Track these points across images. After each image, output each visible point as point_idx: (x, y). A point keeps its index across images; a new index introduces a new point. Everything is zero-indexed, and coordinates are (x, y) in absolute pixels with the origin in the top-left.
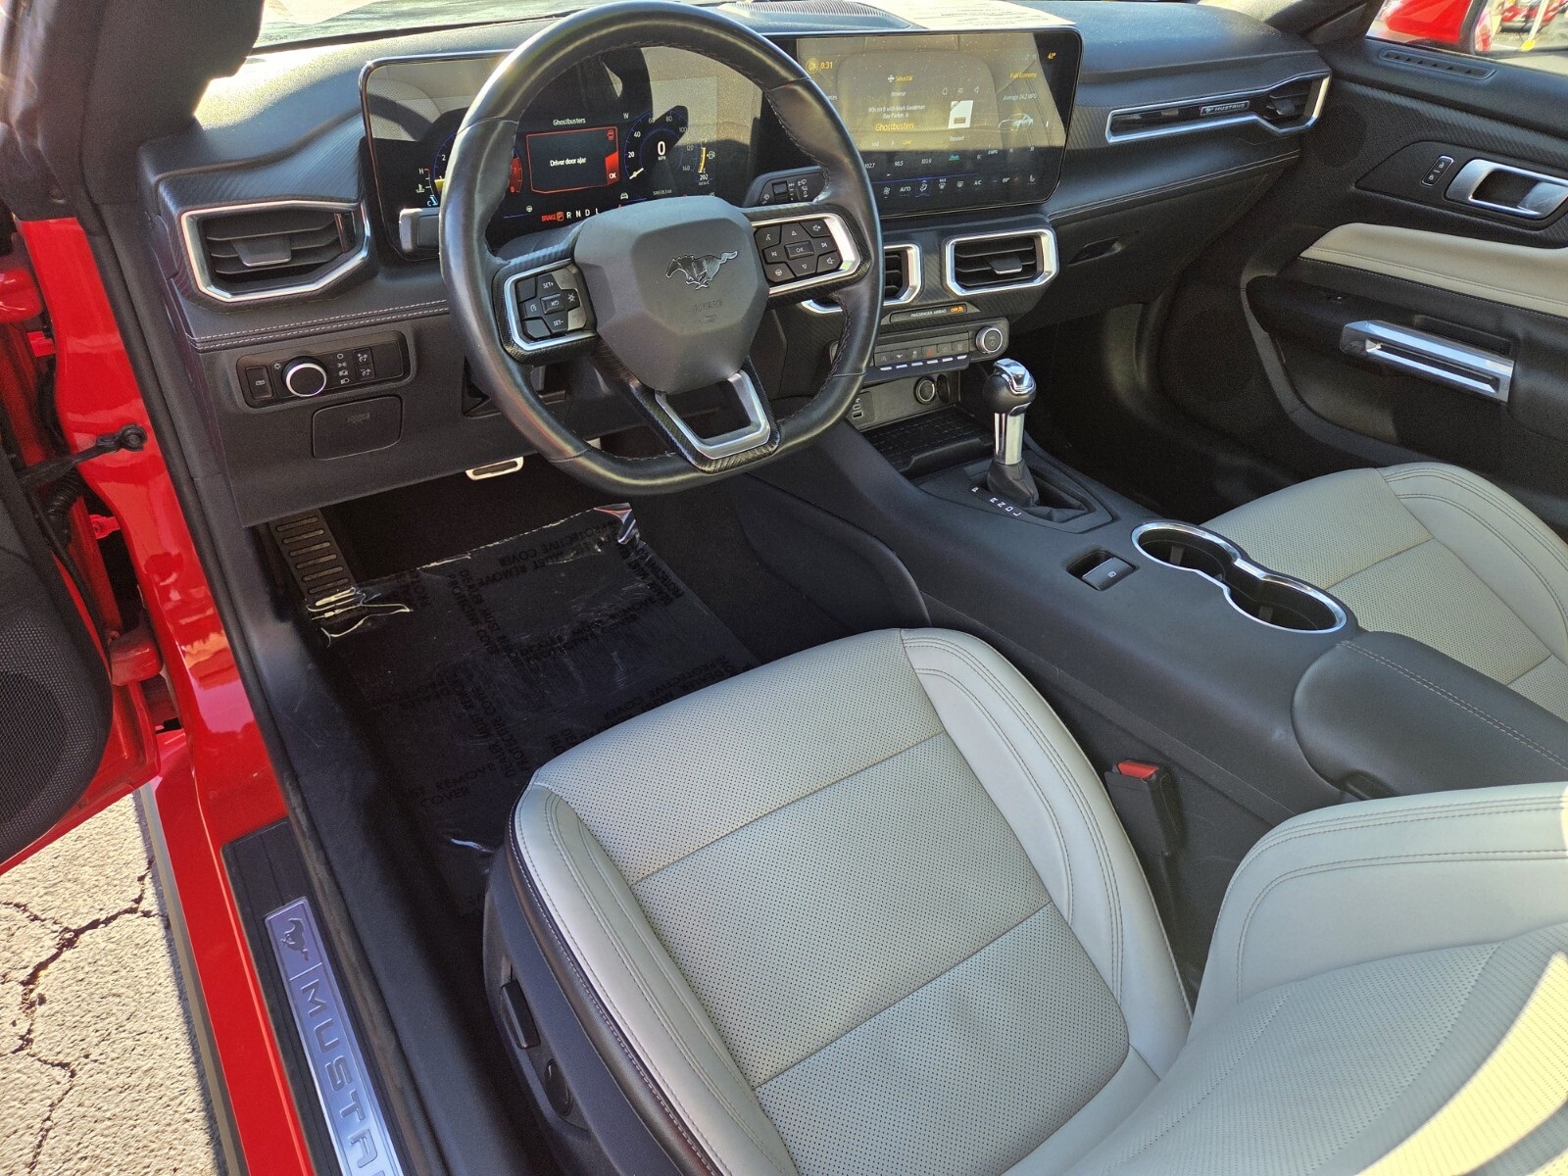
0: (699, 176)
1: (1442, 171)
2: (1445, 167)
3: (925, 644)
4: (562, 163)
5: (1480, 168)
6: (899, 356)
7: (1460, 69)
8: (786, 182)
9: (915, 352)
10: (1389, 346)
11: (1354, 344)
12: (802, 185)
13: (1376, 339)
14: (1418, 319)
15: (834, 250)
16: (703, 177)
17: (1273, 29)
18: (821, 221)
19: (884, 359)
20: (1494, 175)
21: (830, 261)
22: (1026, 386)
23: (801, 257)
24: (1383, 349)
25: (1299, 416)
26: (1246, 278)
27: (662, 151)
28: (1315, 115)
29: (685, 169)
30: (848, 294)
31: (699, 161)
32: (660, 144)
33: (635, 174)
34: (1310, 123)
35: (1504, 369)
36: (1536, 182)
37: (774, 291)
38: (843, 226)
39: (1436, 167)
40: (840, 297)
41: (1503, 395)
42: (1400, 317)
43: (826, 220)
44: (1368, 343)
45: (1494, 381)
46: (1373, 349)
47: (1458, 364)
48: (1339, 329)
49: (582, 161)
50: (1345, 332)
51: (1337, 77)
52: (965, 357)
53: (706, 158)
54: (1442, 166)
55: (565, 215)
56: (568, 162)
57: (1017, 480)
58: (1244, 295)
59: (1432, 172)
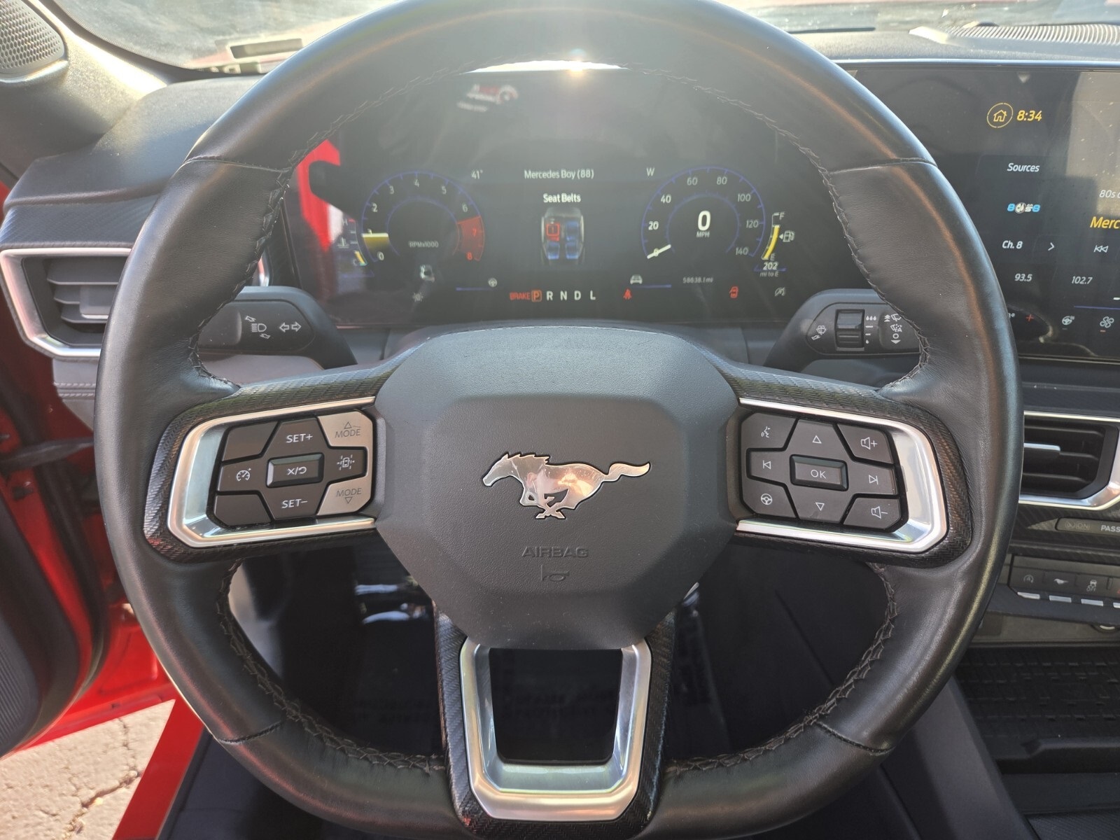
0: (762, 263)
6: (1059, 581)
8: (863, 312)
9: (1093, 583)
16: (768, 266)
19: (1030, 578)
27: (704, 224)
29: (739, 251)
31: (767, 241)
32: (702, 214)
33: (656, 253)
37: (747, 526)
53: (779, 240)
55: (545, 295)
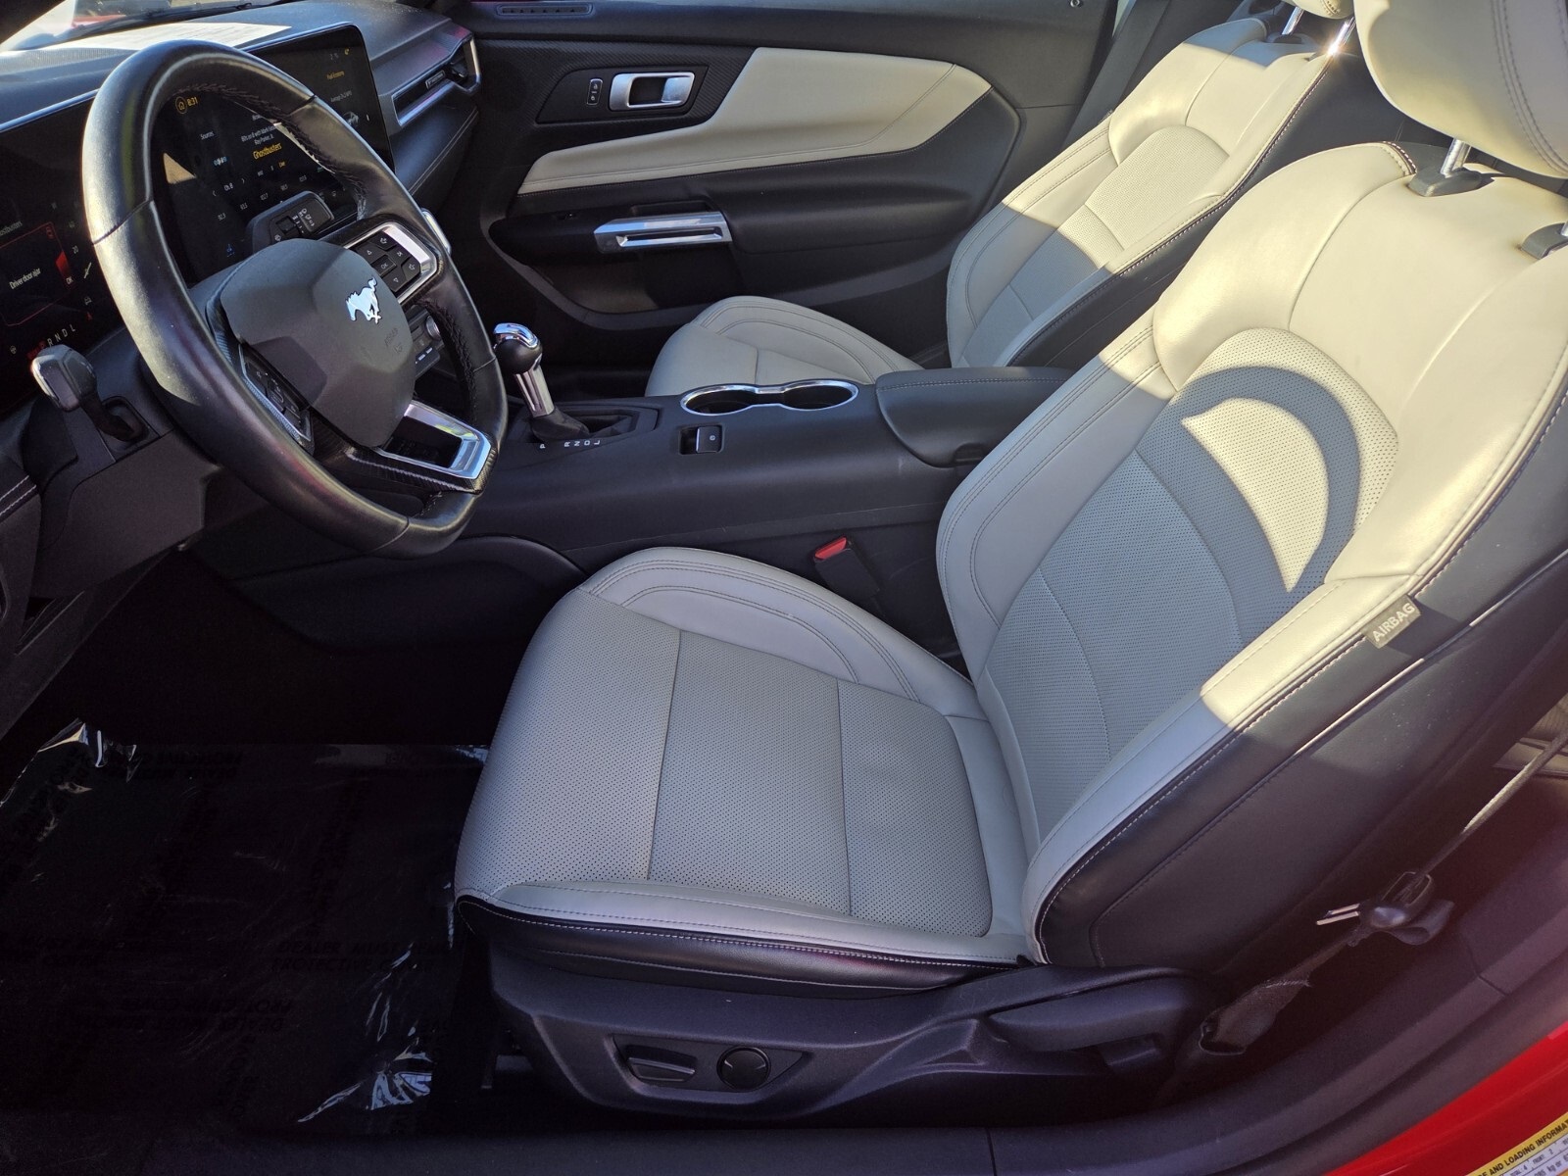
1: (597, 90)
2: (599, 87)
3: (615, 580)
4: (20, 282)
5: (623, 83)
7: (566, 10)
10: (632, 236)
11: (609, 243)
12: (305, 215)
13: (622, 234)
14: (634, 209)
15: (408, 258)
17: (406, 7)
18: (381, 234)
20: (636, 82)
21: (411, 267)
22: (531, 341)
23: (389, 272)
24: (630, 239)
25: (591, 321)
26: (485, 226)
28: (478, 73)
30: (435, 294)
34: (478, 80)
35: (717, 220)
36: (665, 79)
38: (403, 231)
39: (593, 89)
40: (428, 300)
41: (727, 237)
42: (621, 212)
43: (386, 232)
44: (618, 238)
45: (717, 230)
46: (624, 243)
47: (683, 228)
48: (592, 235)
49: (37, 272)
50: (597, 238)
51: (477, 37)
52: (431, 349)
54: (596, 87)
56: (26, 278)
57: (564, 422)
58: (491, 242)
59: (591, 94)
